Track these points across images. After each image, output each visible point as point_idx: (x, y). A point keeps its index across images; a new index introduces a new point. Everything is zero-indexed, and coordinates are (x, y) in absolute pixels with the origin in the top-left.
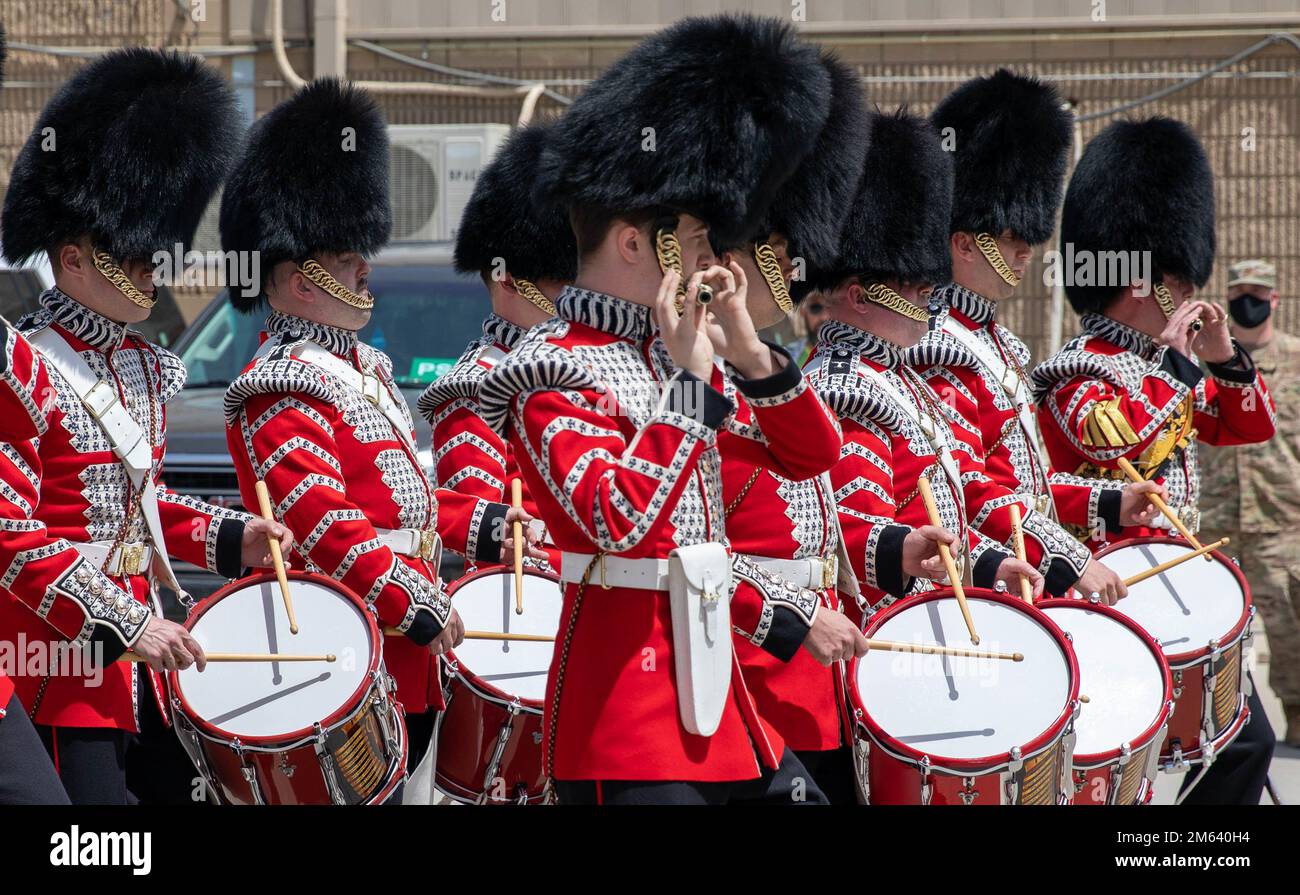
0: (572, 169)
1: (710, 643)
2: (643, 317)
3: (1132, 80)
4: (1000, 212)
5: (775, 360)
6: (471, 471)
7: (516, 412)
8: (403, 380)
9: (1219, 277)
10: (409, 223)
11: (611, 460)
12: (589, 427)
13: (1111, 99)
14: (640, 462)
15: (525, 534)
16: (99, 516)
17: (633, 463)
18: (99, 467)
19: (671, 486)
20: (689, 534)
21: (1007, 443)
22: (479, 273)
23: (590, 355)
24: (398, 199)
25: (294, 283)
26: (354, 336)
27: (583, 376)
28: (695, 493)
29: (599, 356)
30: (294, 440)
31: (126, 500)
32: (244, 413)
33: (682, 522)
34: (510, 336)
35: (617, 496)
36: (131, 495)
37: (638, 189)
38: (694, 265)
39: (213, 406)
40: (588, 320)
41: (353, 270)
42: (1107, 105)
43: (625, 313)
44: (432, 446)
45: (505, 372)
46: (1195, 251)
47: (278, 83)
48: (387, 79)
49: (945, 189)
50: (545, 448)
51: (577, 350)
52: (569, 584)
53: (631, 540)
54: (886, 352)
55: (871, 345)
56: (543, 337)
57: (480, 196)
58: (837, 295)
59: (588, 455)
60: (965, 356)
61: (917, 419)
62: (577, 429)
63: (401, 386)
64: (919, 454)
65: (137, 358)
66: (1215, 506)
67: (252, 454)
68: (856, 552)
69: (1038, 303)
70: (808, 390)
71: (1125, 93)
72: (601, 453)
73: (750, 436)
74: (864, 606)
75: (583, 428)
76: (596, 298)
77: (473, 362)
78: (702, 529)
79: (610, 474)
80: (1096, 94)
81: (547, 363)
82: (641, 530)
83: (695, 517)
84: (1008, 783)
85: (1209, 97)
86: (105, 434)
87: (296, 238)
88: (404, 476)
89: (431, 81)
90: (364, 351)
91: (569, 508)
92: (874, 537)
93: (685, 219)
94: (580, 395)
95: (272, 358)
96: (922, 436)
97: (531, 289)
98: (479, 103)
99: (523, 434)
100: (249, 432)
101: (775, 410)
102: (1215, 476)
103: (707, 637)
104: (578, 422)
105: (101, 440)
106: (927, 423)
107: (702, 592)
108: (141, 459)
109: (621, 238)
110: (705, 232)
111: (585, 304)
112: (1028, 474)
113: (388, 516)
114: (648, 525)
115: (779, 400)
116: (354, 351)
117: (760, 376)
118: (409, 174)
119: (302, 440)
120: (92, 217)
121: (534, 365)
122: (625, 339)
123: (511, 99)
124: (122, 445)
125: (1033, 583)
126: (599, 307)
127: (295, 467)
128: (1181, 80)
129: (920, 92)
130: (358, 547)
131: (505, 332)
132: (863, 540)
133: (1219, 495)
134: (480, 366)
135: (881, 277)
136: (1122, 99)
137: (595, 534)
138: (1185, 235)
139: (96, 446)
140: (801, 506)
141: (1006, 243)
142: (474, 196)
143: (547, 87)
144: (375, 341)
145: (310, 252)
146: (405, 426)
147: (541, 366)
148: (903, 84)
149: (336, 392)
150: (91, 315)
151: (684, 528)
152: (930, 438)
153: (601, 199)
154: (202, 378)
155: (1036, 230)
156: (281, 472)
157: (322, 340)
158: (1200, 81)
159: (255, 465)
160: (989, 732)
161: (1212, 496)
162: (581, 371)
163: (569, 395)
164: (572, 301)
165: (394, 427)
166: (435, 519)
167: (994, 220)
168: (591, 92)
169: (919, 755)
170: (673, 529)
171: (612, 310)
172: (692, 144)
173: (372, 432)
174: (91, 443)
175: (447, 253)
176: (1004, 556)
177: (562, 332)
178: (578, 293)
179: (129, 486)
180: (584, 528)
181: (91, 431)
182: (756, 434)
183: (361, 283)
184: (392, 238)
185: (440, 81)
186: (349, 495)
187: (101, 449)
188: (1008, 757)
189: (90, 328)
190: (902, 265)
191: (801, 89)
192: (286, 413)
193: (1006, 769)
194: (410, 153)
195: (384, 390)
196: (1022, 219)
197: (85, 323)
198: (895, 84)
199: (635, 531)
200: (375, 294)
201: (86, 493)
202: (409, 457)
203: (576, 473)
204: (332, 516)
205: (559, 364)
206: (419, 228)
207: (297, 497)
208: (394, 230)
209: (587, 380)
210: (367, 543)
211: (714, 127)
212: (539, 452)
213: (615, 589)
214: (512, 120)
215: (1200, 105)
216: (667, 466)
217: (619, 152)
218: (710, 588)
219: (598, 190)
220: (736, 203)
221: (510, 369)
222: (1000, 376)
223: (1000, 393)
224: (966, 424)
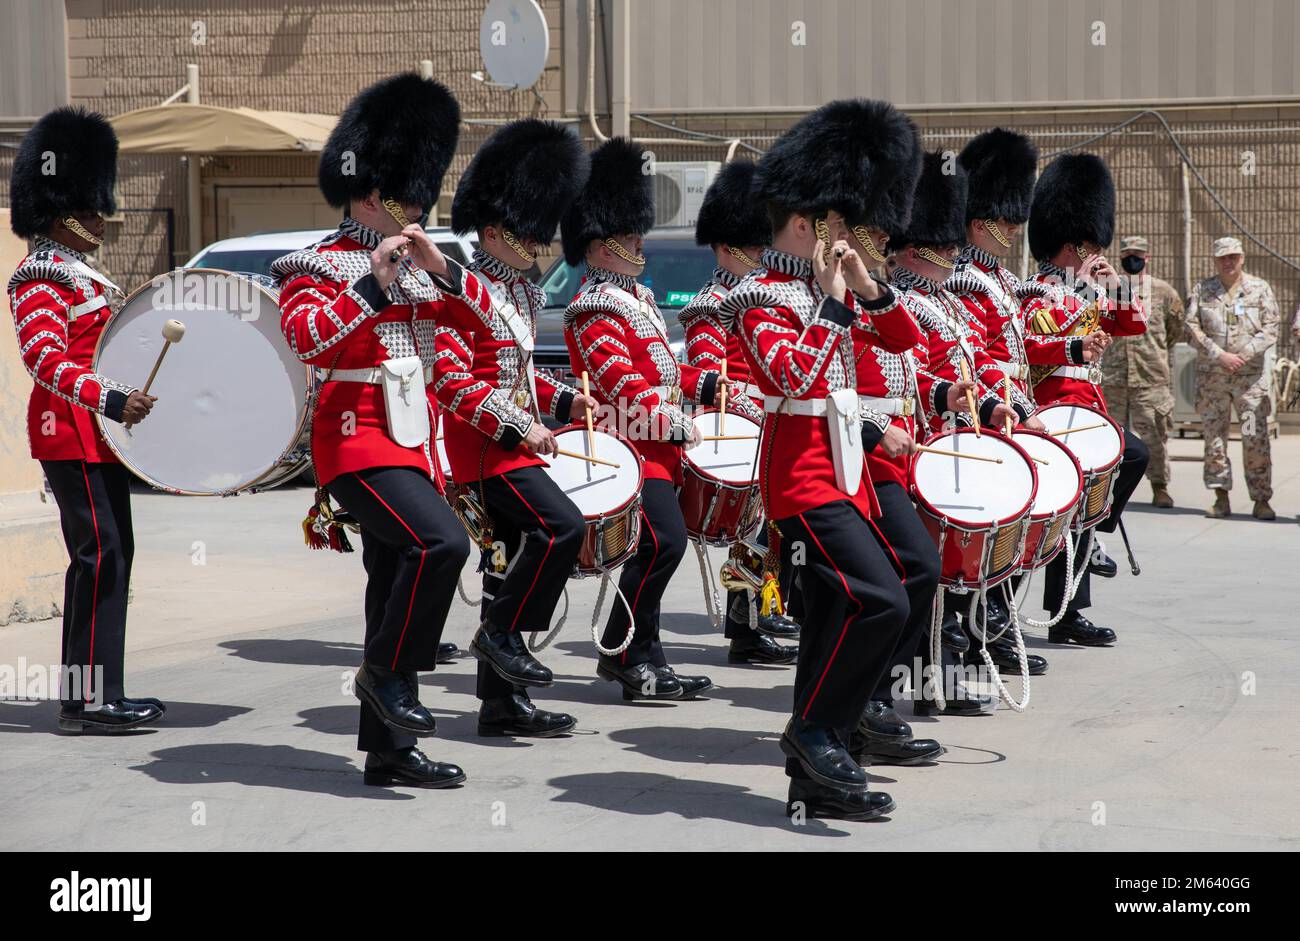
0: (769, 186)
1: (851, 444)
2: (809, 266)
3: (1066, 136)
4: (996, 208)
5: (880, 289)
6: (706, 355)
7: (739, 320)
8: (662, 303)
9: (1115, 245)
10: (665, 218)
11: (791, 346)
12: (779, 328)
13: (1055, 147)
14: (806, 347)
15: (727, 390)
16: (506, 375)
17: (802, 348)
18: (507, 348)
19: (823, 360)
20: (836, 385)
21: (1005, 335)
22: (709, 245)
23: (779, 288)
24: (659, 203)
25: (602, 251)
26: (634, 280)
27: (776, 299)
28: (839, 362)
29: (784, 288)
30: (603, 337)
31: (519, 367)
32: (575, 323)
33: (833, 379)
34: (729, 279)
35: (794, 366)
36: (521, 366)
37: (804, 198)
38: (836, 237)
39: (558, 318)
40: (778, 268)
41: (634, 243)
42: (1052, 150)
43: (798, 264)
44: (685, 339)
45: (732, 298)
46: (1099, 229)
47: (592, 139)
48: (653, 137)
49: (964, 196)
50: (755, 340)
51: (772, 285)
52: (769, 413)
53: (802, 390)
54: (928, 285)
55: (920, 281)
56: (753, 278)
57: (708, 203)
58: (902, 253)
59: (778, 343)
60: (981, 286)
61: (945, 321)
62: (772, 329)
63: (660, 307)
64: (946, 341)
65: (522, 289)
66: (1114, 373)
67: (580, 345)
68: (925, 395)
69: (1015, 261)
70: (899, 305)
71: (1063, 143)
72: (785, 342)
73: (869, 330)
74: (927, 429)
75: (775, 328)
76: (783, 256)
77: (709, 294)
78: (844, 382)
79: (790, 354)
80: (1047, 144)
81: (755, 292)
82: (807, 384)
83: (840, 376)
84: (988, 539)
85: (1109, 146)
86: (510, 330)
87: (603, 227)
88: (663, 357)
89: (677, 137)
90: (639, 287)
91: (768, 373)
92: (934, 387)
93: (831, 213)
94: (774, 310)
95: (590, 292)
96: (948, 330)
97: (739, 253)
98: (704, 149)
99: (743, 332)
100: (578, 333)
101: (881, 316)
102: (1114, 356)
103: (850, 442)
104: (773, 325)
105: (508, 334)
106: (952, 323)
107: (846, 416)
108: (528, 345)
109: (795, 223)
110: (842, 220)
111: (776, 259)
112: (1016, 352)
113: (654, 379)
114: (811, 382)
115: (883, 311)
116: (634, 288)
117: (873, 298)
118: (665, 189)
119: (608, 337)
120: (505, 213)
121: (748, 294)
122: (799, 278)
123: (721, 147)
124: (519, 337)
125: (1013, 418)
126: (784, 261)
127: (605, 352)
128: (1094, 136)
129: (949, 143)
130: (641, 394)
131: (727, 277)
132: (928, 389)
133: (1116, 367)
134: (713, 297)
135: (926, 244)
136: (1061, 147)
137: (782, 388)
138: (1094, 221)
139: (505, 337)
140: (890, 369)
141: (1001, 224)
142: (704, 204)
143: (742, 141)
144: (647, 282)
145: (610, 235)
146: (662, 329)
147: (752, 294)
148: (939, 138)
149: (626, 311)
150: (502, 265)
151: (834, 382)
152: (953, 332)
153: (784, 203)
154: (551, 304)
155: (1018, 217)
156: (596, 354)
157: (618, 282)
158: (1104, 136)
159: (582, 351)
160: (981, 509)
161: (1112, 367)
162: (774, 297)
163: (767, 310)
164: (769, 258)
165: (657, 330)
166: (679, 380)
167: (993, 212)
168: (780, 143)
169: (942, 515)
170: (828, 383)
171: (792, 263)
172: (836, 173)
173: (645, 333)
174: (503, 335)
175: (692, 232)
176: (998, 402)
177: (764, 276)
178: (773, 253)
179: (521, 359)
180: (776, 384)
181: (503, 328)
182: (872, 329)
183: (638, 250)
184: (655, 225)
185: (682, 138)
186: (634, 367)
187: (508, 339)
188: (991, 525)
189: (502, 272)
190: (937, 238)
191: (896, 142)
192: (599, 323)
193: (988, 531)
194: (665, 177)
195: (651, 310)
196: (1009, 211)
197: (499, 269)
198: (935, 138)
199: (804, 385)
200: (647, 256)
201: (499, 362)
202: (665, 346)
203: (772, 354)
204: (626, 378)
205: (762, 293)
206: (670, 219)
207: (606, 368)
208: (656, 220)
209: (777, 302)
210: (645, 392)
211: (847, 163)
212: (751, 342)
213: (796, 416)
214: (722, 160)
215: (1104, 150)
216: (821, 349)
217: (796, 176)
218: (850, 414)
219: (783, 197)
220: (859, 205)
221: (735, 296)
222: (1001, 298)
223: (1001, 307)
224: (978, 323)
